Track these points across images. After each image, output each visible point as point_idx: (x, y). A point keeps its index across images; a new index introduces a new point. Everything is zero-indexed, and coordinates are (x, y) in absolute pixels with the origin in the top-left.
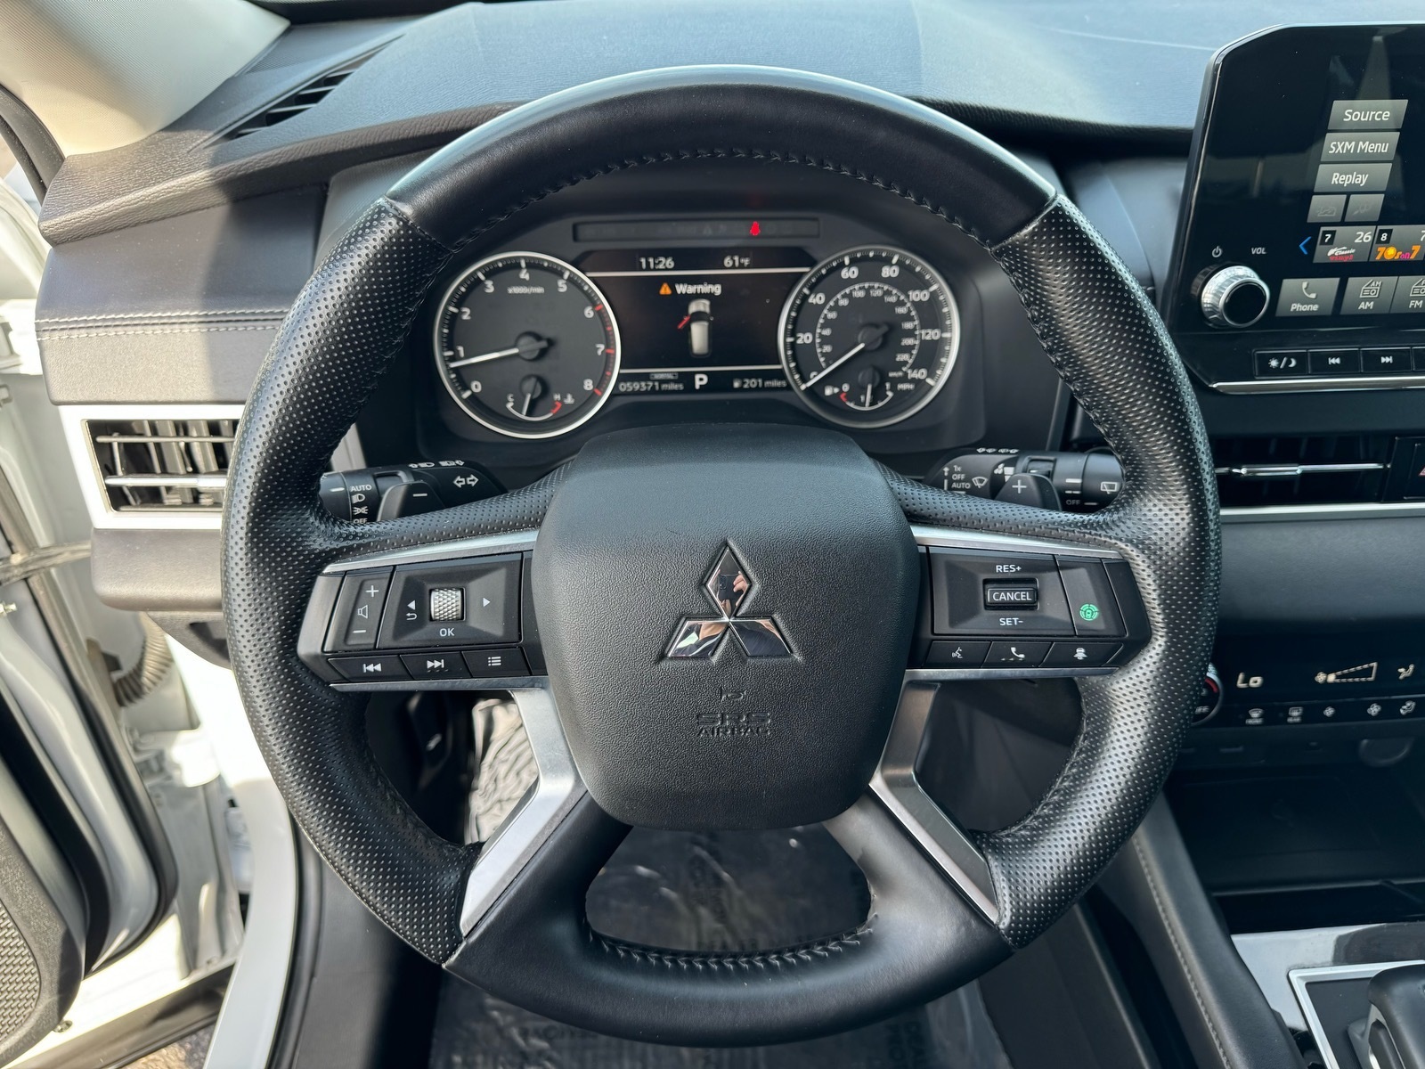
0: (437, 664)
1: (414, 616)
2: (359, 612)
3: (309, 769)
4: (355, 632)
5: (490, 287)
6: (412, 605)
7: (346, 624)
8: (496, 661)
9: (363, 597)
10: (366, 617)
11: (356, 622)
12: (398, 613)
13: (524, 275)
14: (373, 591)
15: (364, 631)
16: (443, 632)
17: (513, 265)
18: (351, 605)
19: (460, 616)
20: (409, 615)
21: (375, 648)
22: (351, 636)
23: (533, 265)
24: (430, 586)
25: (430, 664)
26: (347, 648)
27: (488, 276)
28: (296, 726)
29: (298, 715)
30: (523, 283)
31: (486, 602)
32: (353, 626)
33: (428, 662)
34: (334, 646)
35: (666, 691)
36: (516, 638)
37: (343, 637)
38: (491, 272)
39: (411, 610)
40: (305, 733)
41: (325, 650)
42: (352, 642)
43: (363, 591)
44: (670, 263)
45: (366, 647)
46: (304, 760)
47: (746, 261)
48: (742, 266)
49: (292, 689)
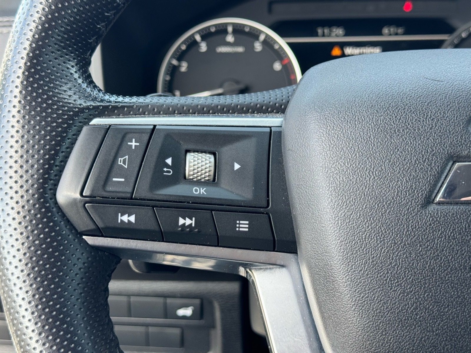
0: (188, 222)
1: (169, 172)
2: (120, 161)
3: (52, 317)
4: (114, 179)
5: (203, 47)
6: (169, 161)
7: (107, 170)
8: (243, 226)
9: (123, 148)
10: (126, 167)
11: (115, 169)
12: (156, 166)
13: (230, 38)
14: (134, 144)
15: (123, 180)
16: (196, 191)
17: (222, 30)
18: (113, 154)
19: (212, 178)
20: (165, 169)
21: (131, 198)
22: (109, 183)
23: (238, 30)
24: (185, 147)
25: (181, 221)
26: (105, 194)
27: (203, 38)
28: (45, 270)
29: (49, 258)
30: (229, 44)
31: (237, 166)
32: (113, 174)
33: (180, 218)
34: (93, 191)
35: (434, 238)
36: (264, 204)
37: (102, 183)
38: (206, 35)
39: (167, 166)
40: (53, 278)
41: (84, 194)
42: (110, 188)
43: (124, 143)
44: (340, 31)
45: (123, 195)
46: (49, 307)
47: (400, 31)
48: (397, 34)
49: (47, 230)
